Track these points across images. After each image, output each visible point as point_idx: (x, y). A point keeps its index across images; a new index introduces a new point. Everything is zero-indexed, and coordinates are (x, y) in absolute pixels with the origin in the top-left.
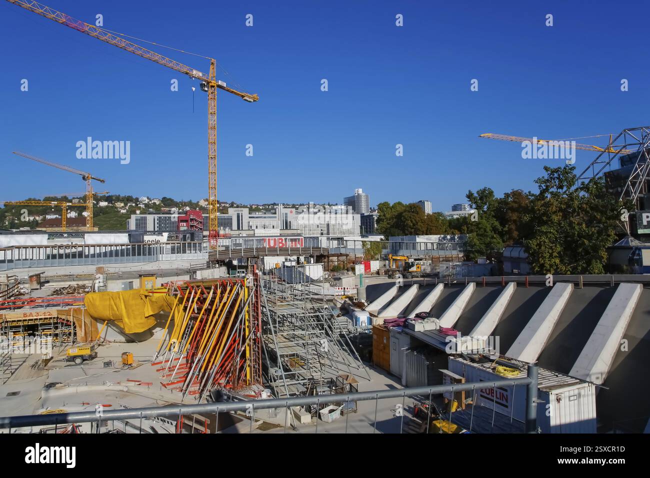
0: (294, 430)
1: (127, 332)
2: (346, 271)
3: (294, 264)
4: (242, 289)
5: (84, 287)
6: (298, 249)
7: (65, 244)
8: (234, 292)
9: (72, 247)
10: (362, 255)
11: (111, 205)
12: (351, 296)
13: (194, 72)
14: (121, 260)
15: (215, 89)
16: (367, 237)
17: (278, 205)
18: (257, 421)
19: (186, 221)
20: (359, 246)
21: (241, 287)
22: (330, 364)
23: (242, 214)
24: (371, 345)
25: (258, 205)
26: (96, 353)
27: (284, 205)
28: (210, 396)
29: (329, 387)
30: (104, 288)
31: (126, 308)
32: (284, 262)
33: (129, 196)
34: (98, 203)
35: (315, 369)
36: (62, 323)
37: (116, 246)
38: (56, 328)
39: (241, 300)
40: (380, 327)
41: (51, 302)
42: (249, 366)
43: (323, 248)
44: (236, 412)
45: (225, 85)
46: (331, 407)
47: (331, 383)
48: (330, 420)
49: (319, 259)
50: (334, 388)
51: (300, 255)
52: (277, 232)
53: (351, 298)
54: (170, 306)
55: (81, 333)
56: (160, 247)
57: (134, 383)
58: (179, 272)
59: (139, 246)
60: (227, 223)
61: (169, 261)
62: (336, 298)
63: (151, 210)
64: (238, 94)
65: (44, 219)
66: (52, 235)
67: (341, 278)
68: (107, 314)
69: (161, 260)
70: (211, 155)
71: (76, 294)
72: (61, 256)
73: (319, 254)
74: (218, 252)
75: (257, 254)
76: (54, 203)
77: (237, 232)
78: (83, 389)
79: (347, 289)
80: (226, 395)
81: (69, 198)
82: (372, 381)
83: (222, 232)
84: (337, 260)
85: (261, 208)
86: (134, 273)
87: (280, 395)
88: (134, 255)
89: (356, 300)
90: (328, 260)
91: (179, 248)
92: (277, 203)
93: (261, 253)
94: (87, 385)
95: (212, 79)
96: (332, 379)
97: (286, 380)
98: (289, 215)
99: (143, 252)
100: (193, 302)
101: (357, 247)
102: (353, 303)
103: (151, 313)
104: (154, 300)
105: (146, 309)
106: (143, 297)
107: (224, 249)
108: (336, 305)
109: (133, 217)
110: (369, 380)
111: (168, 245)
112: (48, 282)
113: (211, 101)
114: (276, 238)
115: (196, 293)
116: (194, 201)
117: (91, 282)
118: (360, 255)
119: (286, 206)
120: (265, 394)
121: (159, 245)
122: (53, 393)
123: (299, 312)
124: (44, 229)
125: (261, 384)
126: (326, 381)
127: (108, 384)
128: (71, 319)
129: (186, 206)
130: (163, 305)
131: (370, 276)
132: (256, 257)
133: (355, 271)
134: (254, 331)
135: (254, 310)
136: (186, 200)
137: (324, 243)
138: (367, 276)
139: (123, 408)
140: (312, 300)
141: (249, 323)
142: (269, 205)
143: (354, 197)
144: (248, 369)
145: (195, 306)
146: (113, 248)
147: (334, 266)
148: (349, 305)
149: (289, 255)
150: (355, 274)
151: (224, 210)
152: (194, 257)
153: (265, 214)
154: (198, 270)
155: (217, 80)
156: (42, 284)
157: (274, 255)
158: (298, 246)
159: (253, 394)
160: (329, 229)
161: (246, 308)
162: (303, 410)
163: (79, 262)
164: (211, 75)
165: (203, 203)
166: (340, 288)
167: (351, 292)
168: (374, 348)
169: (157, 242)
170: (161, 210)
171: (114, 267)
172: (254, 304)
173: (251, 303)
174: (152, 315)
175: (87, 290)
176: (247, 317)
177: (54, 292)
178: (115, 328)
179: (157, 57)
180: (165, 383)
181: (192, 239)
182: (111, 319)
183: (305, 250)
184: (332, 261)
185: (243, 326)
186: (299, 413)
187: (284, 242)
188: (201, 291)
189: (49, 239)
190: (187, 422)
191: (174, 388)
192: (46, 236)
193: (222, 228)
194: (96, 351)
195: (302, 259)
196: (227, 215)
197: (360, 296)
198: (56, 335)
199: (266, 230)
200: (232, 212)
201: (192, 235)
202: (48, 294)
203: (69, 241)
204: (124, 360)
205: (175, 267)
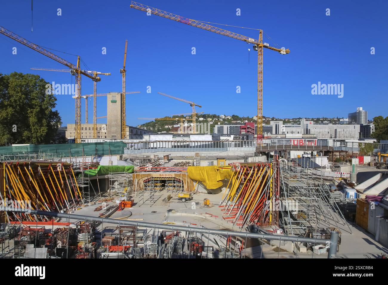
0: (295, 255)
1: (208, 188)
2: (345, 162)
3: (310, 156)
4: (269, 169)
5: (189, 163)
6: (312, 147)
7: (181, 140)
8: (264, 171)
9: (184, 142)
10: (358, 152)
11: (205, 119)
12: (345, 178)
13: (250, 39)
14: (208, 150)
15: (262, 49)
16: (364, 140)
17: (302, 119)
18: (273, 246)
19: (245, 129)
20: (356, 146)
21: (269, 168)
22: (324, 220)
23: (278, 124)
24: (355, 212)
25: (289, 119)
26: (192, 198)
27: (306, 118)
28: (248, 228)
29: (321, 233)
30: (199, 164)
31: (207, 175)
32: (303, 155)
33: (215, 115)
34: (198, 119)
35: (314, 222)
36: (177, 181)
37: (206, 142)
38: (174, 183)
39: (268, 176)
40: (362, 200)
41: (173, 170)
42: (271, 214)
43: (329, 147)
44: (261, 239)
45: (268, 45)
46: (321, 246)
47: (323, 231)
48: (319, 254)
49: (326, 153)
50: (324, 235)
51: (313, 151)
52: (300, 136)
53: (345, 180)
54: (230, 176)
55: (186, 187)
56: (229, 143)
57: (209, 215)
58: (238, 158)
59: (217, 142)
60: (269, 130)
61: (233, 151)
62: (335, 179)
63: (226, 122)
64: (277, 50)
65: (173, 127)
66: (174, 136)
67: (340, 166)
68: (198, 177)
69: (229, 150)
70: (259, 89)
71: (185, 166)
72: (178, 147)
73: (326, 150)
74: (261, 147)
75: (285, 149)
76: (177, 119)
77: (275, 136)
78: (184, 214)
79: (343, 173)
80: (256, 228)
81: (185, 116)
82: (352, 234)
83: (266, 135)
84: (339, 155)
85: (291, 121)
86: (215, 157)
87: (288, 233)
88: (214, 147)
89: (349, 181)
90: (333, 154)
91: (239, 144)
92: (301, 118)
93: (287, 149)
94: (186, 213)
95: (260, 43)
96: (323, 229)
97: (292, 225)
98: (309, 125)
99: (220, 146)
100: (242, 175)
101: (354, 147)
102: (347, 183)
103: (220, 179)
104: (222, 172)
105: (217, 177)
106: (216, 170)
107: (266, 145)
108: (334, 184)
109: (216, 126)
110: (351, 234)
111: (233, 142)
112: (172, 159)
113: (260, 56)
114: (299, 139)
115: (244, 170)
116: (250, 117)
117: (192, 160)
118: (357, 152)
119: (307, 119)
120: (279, 232)
121: (228, 142)
122: (171, 214)
123: (304, 186)
124: (172, 132)
125: (278, 225)
126: (320, 229)
127: (196, 214)
128: (181, 179)
129: (246, 120)
130: (226, 175)
131: (363, 166)
132: (285, 151)
133: (352, 162)
134: (275, 195)
135: (276, 182)
136: (246, 116)
137: (331, 143)
138: (360, 166)
139: (202, 227)
140: (314, 179)
141: (273, 189)
142: (296, 119)
143: (356, 113)
144: (271, 216)
145: (243, 177)
146: (204, 143)
147: (337, 159)
148: (344, 184)
149: (306, 150)
150: (351, 164)
151: (268, 122)
152: (247, 149)
153: (293, 124)
154: (249, 157)
155: (263, 43)
156: (169, 160)
157: (296, 150)
158: (313, 144)
159: (272, 230)
160: (336, 134)
161: (271, 180)
162: (302, 244)
163: (187, 150)
164: (259, 40)
165: (255, 118)
166: (338, 173)
167: (346, 176)
168: (356, 213)
169: (228, 140)
170: (231, 122)
171: (204, 153)
172: (276, 179)
173: (274, 178)
174: (221, 180)
175: (190, 165)
176: (271, 186)
177: (175, 165)
178: (202, 186)
179: (228, 33)
180: (224, 217)
181: (247, 139)
182: (200, 181)
183: (317, 148)
184: (336, 155)
185: (268, 191)
186: (299, 246)
187: (303, 142)
188: (247, 169)
189: (173, 137)
190: (233, 239)
191: (229, 221)
192: (172, 136)
193: (266, 133)
194: (192, 196)
195: (315, 153)
196: (269, 125)
197: (352, 179)
198: (174, 186)
199: (293, 134)
200: (273, 124)
201: (247, 137)
202: (172, 165)
203: (182, 139)
204: (205, 202)
205: (236, 154)
